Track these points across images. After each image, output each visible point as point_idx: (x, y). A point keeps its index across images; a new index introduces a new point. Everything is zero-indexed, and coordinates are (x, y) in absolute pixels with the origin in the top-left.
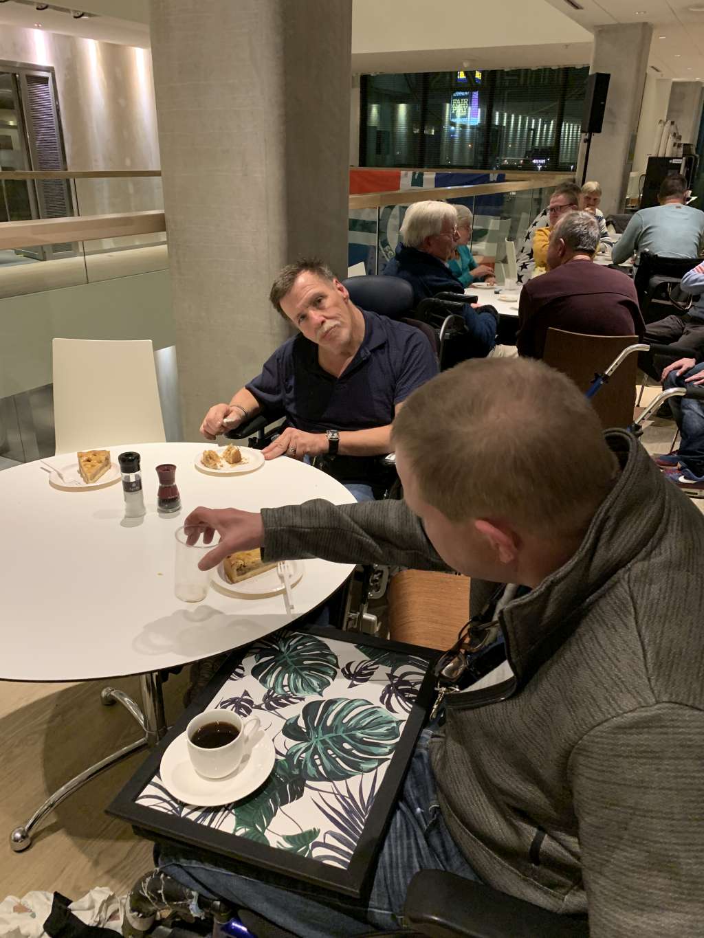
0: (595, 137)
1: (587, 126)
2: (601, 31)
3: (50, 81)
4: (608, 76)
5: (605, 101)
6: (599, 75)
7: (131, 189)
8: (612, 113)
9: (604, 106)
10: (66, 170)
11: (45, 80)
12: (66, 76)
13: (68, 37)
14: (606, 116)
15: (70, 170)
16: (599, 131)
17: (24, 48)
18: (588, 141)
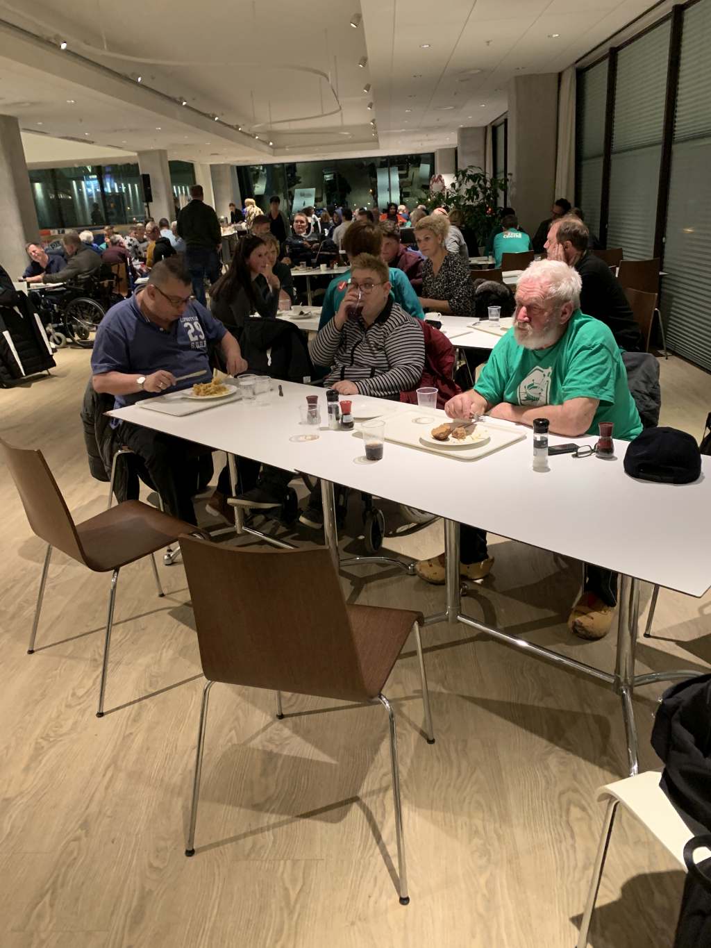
0: (150, 204)
1: (144, 200)
2: (141, 153)
4: (148, 175)
5: (150, 186)
6: (144, 175)
8: (156, 192)
9: (150, 189)
14: (153, 194)
16: (152, 201)
18: (148, 206)
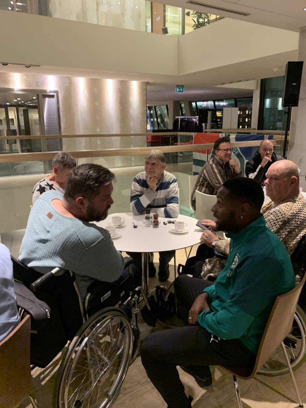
3: (55, 97)
4: (301, 63)
7: (99, 142)
10: (61, 134)
11: (53, 96)
12: (64, 93)
13: (68, 77)
15: (63, 134)
17: (43, 83)
